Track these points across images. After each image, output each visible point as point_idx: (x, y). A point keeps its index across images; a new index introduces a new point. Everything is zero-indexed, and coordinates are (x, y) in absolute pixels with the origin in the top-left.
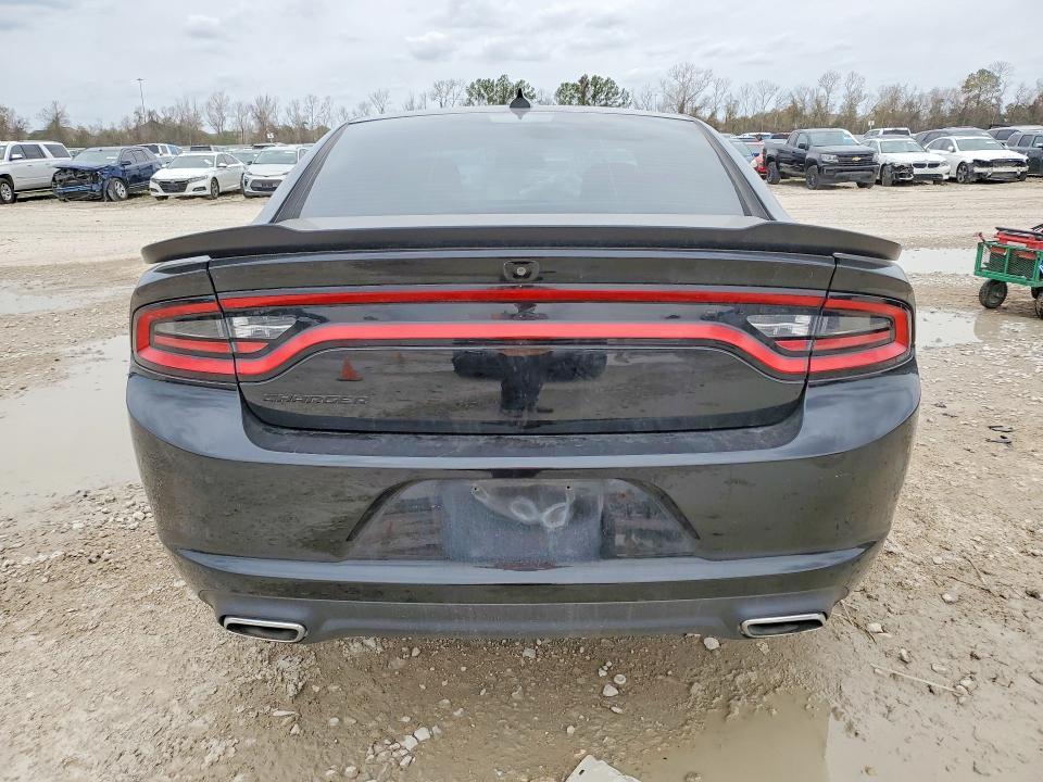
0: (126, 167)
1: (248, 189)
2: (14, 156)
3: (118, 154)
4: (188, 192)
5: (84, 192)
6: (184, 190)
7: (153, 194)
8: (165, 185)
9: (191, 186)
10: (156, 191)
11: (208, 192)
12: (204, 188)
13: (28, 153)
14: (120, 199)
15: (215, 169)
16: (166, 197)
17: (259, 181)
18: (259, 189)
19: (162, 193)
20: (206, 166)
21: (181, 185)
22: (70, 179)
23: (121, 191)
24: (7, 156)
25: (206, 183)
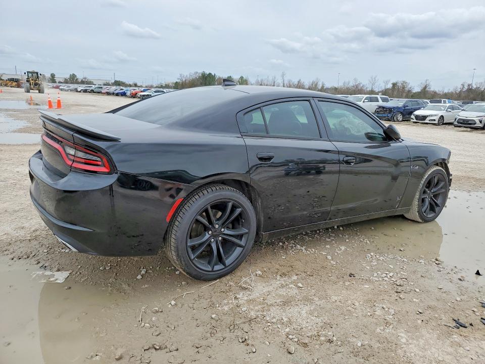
0: (406, 108)
1: (456, 123)
2: (365, 101)
3: (404, 102)
4: (427, 121)
5: (385, 117)
6: (424, 120)
7: (412, 120)
8: (417, 117)
9: (428, 118)
10: (413, 119)
11: (436, 122)
12: (435, 120)
13: (371, 100)
14: (398, 121)
15: (445, 111)
16: (416, 122)
17: (463, 119)
18: (461, 123)
19: (415, 121)
20: (441, 110)
21: (424, 118)
22: (381, 111)
23: (400, 117)
24: (363, 100)
25: (437, 118)
